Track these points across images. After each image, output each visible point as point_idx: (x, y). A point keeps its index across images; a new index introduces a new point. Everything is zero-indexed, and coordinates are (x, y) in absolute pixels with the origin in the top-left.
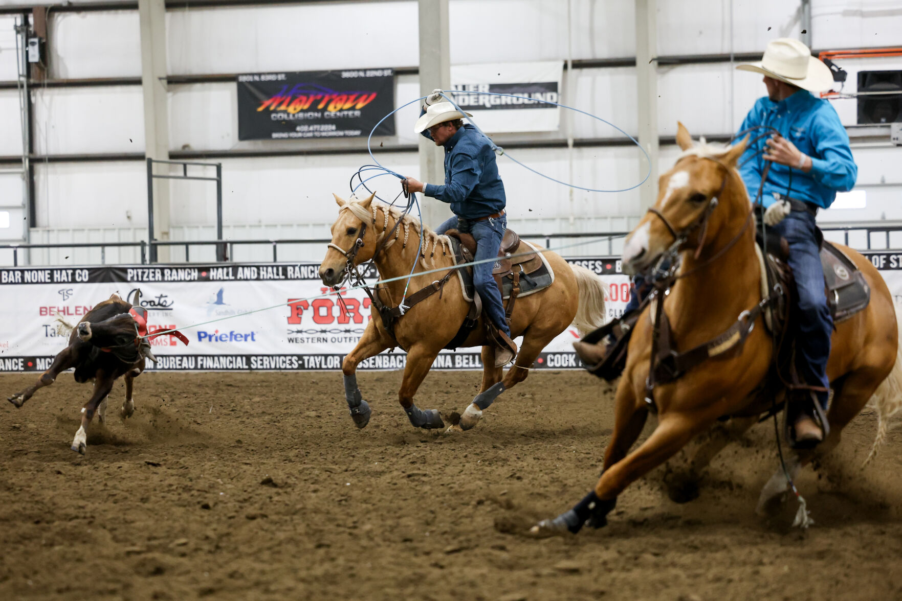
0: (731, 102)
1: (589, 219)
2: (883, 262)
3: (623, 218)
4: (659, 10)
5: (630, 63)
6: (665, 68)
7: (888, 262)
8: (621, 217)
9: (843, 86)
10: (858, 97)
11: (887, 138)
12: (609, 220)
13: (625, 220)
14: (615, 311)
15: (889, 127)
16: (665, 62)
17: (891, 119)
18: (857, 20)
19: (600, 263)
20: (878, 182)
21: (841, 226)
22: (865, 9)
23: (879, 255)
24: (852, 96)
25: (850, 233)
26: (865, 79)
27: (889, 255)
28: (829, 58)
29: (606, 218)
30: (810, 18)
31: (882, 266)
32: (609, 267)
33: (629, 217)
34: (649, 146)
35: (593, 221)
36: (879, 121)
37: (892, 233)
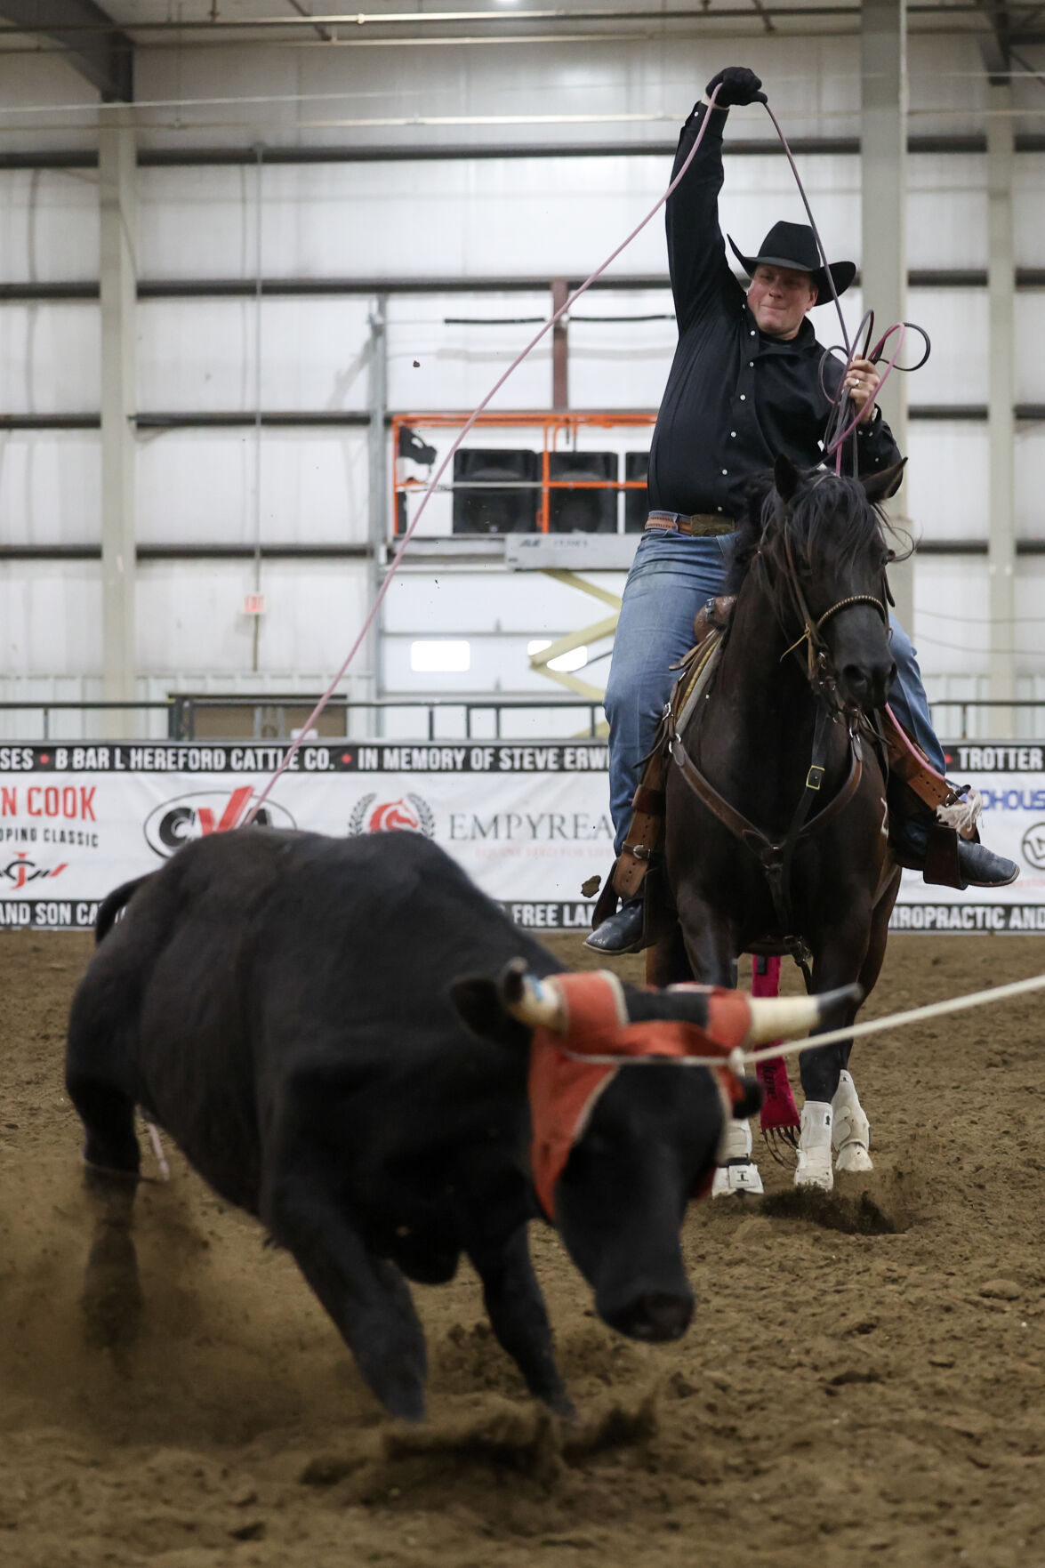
0: (256, 492)
1: (18, 678)
2: (489, 759)
3: (73, 678)
4: (140, 338)
5: (90, 422)
6: (148, 433)
7: (496, 758)
8: (70, 677)
9: (430, 471)
10: (455, 491)
11: (498, 557)
12: (51, 680)
13: (78, 681)
14: (54, 832)
15: (503, 540)
16: (150, 423)
17: (506, 528)
18: (459, 365)
19: (31, 752)
20: (490, 627)
21: (423, 700)
22: (474, 349)
23: (483, 748)
24: (444, 489)
25: (438, 711)
26: (466, 461)
27: (498, 749)
28: (409, 426)
29: (46, 677)
30: (385, 359)
31: (487, 766)
32: (44, 759)
33: (85, 677)
34: (119, 560)
35: (24, 681)
36: (486, 530)
37: (505, 712)
